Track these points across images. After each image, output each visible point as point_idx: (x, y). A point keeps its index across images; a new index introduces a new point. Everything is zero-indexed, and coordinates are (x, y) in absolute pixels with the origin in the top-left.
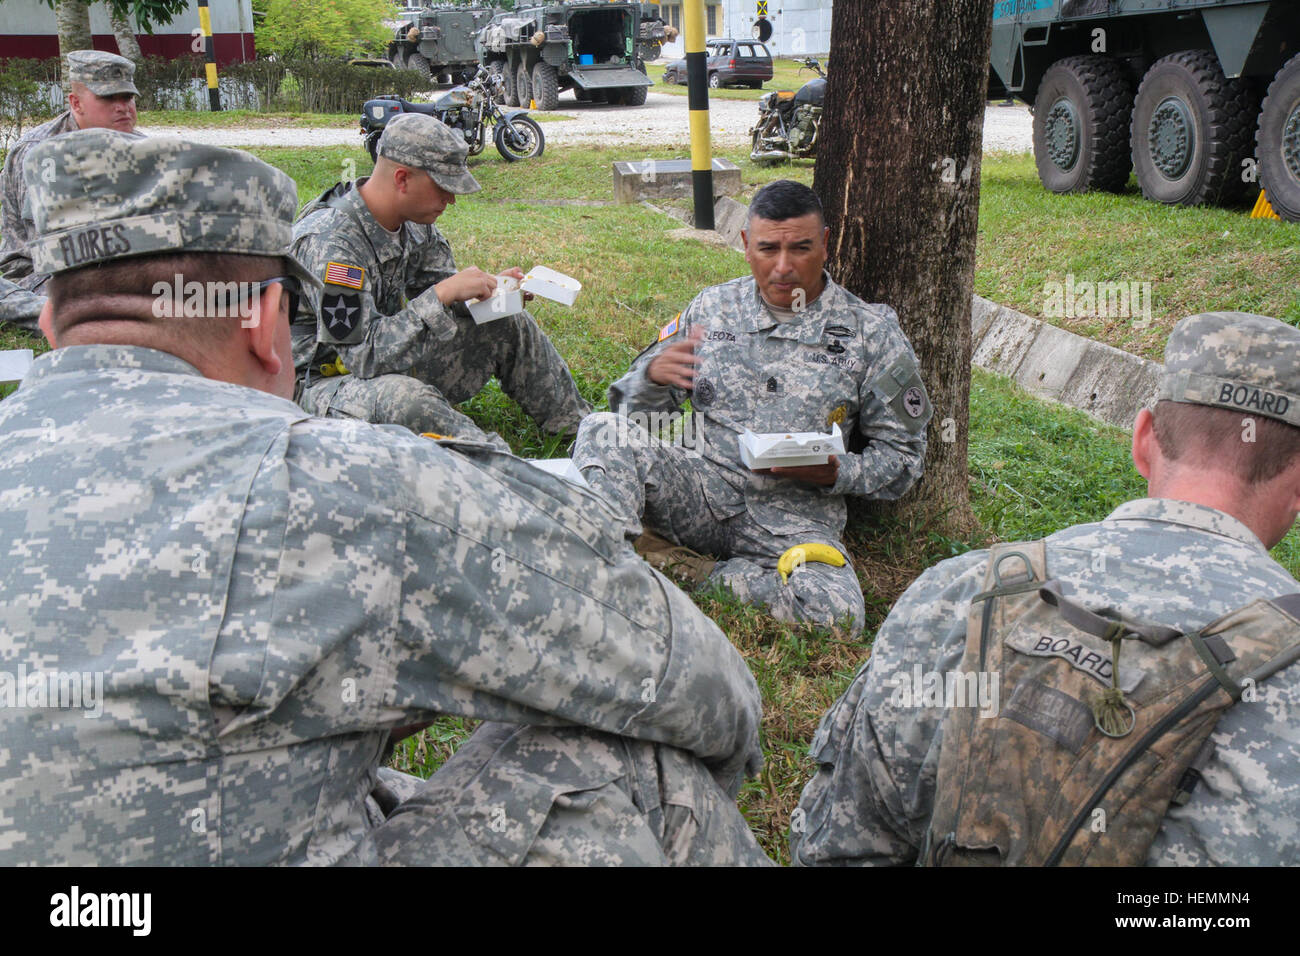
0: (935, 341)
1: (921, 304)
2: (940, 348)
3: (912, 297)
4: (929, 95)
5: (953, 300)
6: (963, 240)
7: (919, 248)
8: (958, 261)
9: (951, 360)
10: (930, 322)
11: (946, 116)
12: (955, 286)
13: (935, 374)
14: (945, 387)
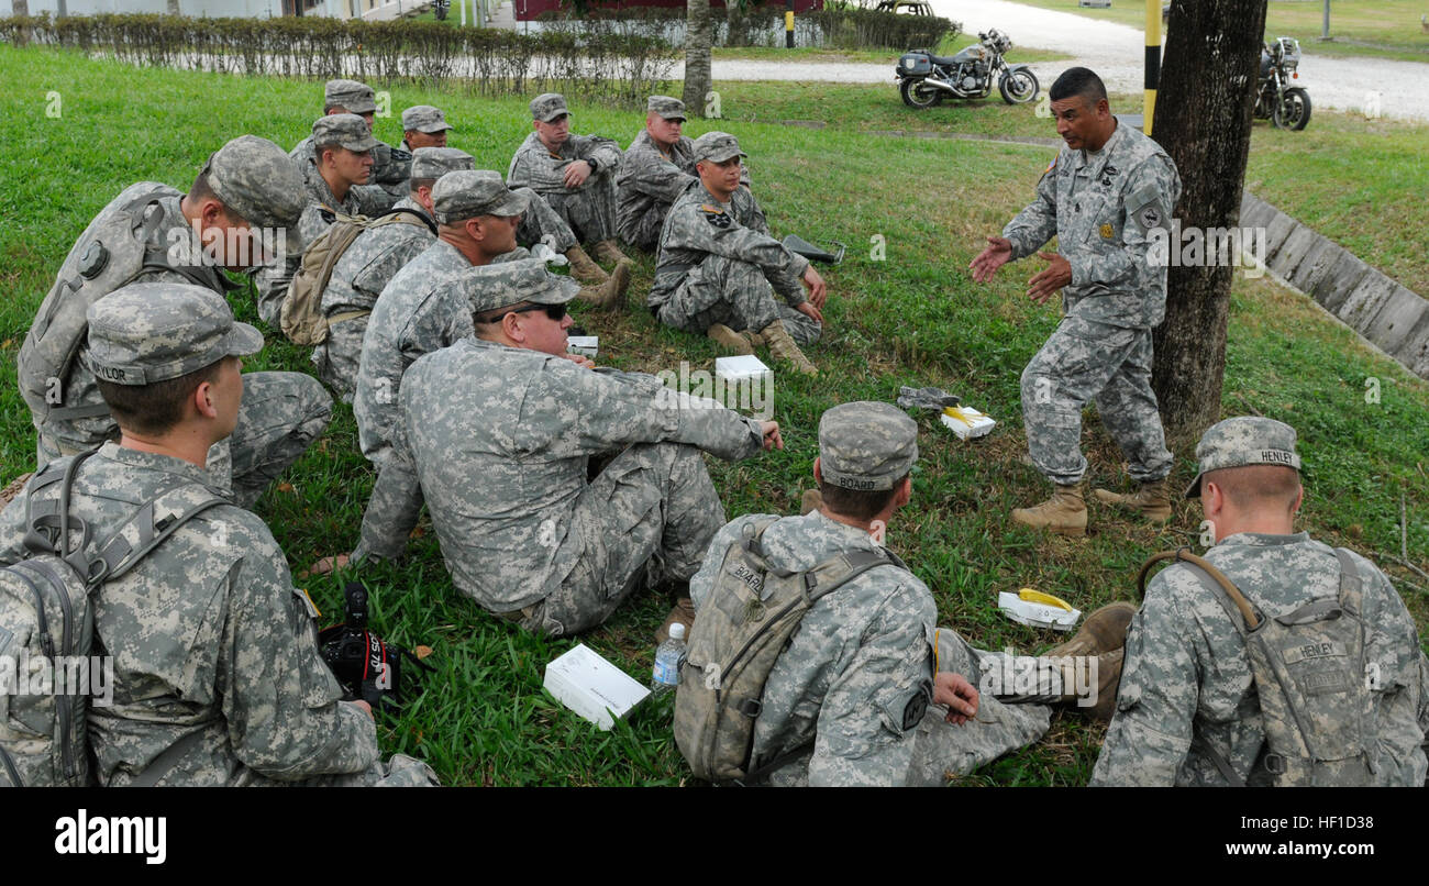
0: (1197, 342)
1: (1190, 319)
2: (1200, 346)
3: (1184, 315)
4: (1202, 198)
5: (1211, 318)
6: (1220, 283)
7: (1190, 286)
8: (1215, 295)
9: (1208, 353)
10: (1195, 330)
11: (1212, 210)
12: (1214, 310)
13: (1196, 362)
14: (1203, 369)
